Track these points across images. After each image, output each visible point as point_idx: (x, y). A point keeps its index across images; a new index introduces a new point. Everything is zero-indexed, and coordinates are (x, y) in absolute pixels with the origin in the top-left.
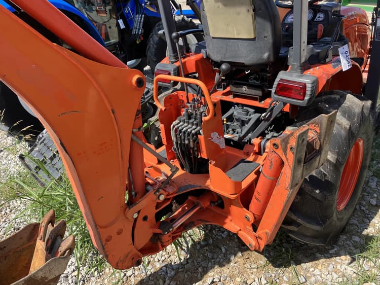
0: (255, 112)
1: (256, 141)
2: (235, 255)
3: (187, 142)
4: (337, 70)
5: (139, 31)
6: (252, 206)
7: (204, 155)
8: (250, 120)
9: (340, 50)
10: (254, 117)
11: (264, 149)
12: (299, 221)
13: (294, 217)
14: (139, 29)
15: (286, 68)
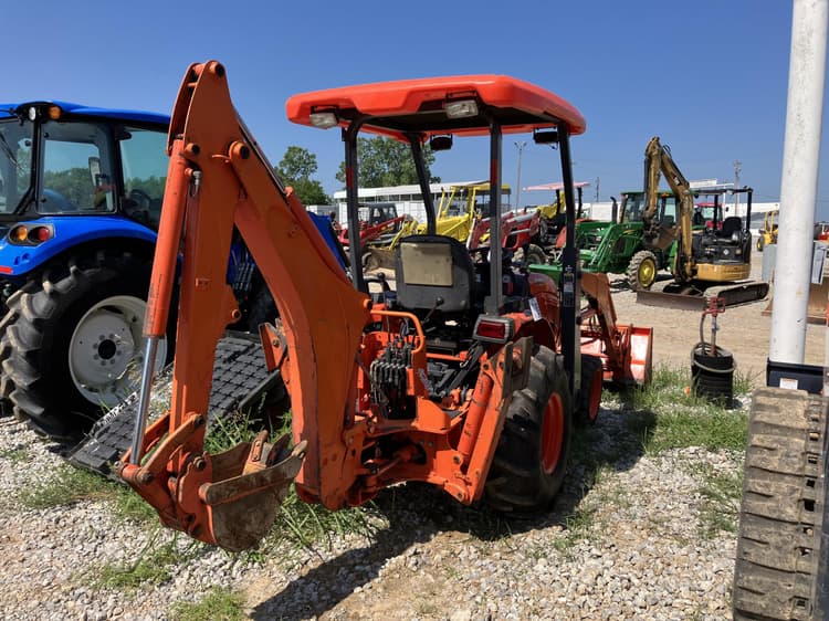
0: (449, 368)
1: (454, 392)
2: (435, 534)
3: (390, 380)
4: (529, 318)
5: (244, 286)
6: (459, 447)
7: (411, 392)
8: (443, 375)
9: (530, 301)
10: (449, 372)
11: (465, 398)
12: (508, 467)
13: (502, 464)
14: (245, 284)
15: (484, 313)
